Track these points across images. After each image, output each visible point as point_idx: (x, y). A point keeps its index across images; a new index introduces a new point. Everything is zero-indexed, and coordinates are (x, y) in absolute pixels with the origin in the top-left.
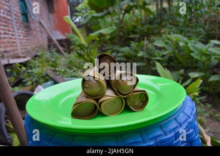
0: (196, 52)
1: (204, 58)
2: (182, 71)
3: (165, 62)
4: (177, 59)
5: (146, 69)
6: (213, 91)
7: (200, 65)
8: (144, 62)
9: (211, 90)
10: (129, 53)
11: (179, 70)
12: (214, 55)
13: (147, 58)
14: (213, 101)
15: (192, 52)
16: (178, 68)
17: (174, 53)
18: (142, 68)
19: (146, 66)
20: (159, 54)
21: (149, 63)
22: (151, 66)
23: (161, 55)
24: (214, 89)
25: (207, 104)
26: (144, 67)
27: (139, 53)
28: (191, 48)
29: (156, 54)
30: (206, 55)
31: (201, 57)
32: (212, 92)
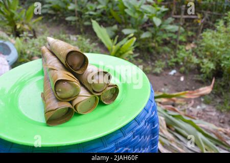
0: (130, 8)
1: (137, 15)
2: (115, 27)
3: (98, 17)
4: (110, 14)
5: (78, 23)
6: (143, 46)
7: (133, 21)
8: (75, 16)
9: (142, 46)
10: (58, 5)
11: (112, 26)
12: (146, 13)
13: (78, 12)
14: (143, 56)
15: (126, 8)
16: (112, 24)
17: (108, 7)
18: (73, 23)
19: (78, 21)
20: (92, 8)
21: (81, 17)
22: (83, 20)
23: (94, 8)
24: (144, 45)
25: (139, 59)
26: (75, 21)
27: (69, 5)
28: (126, 4)
29: (89, 8)
30: (139, 12)
31: (134, 13)
32: (142, 48)
